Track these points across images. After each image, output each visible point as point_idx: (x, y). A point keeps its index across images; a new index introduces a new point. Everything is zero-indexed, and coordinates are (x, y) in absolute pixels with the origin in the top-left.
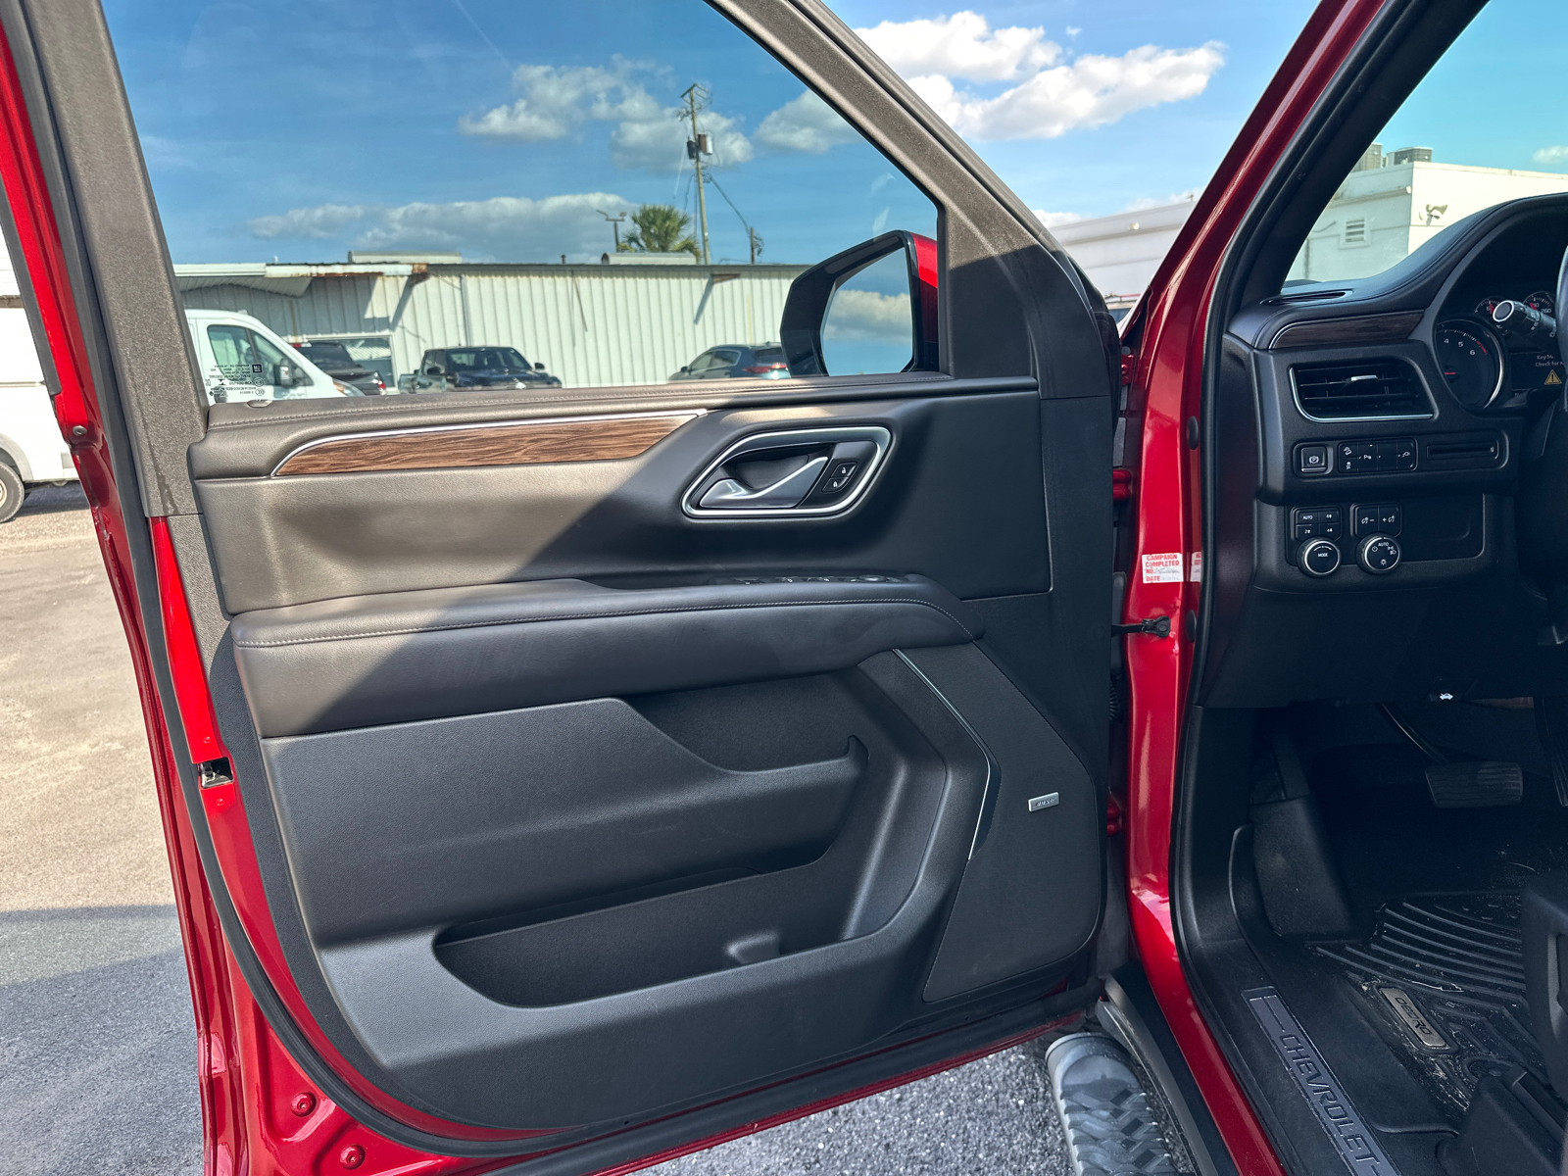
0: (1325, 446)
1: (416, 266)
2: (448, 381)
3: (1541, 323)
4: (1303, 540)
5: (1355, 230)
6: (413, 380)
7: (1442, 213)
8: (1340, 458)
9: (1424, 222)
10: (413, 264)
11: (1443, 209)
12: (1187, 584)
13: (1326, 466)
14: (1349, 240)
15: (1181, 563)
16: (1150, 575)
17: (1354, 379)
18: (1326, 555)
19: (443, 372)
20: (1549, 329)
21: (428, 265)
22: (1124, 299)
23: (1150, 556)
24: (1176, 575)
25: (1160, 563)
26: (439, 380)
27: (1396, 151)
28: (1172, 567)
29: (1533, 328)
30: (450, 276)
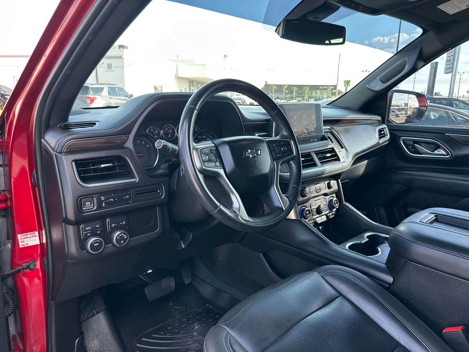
0: (92, 197)
3: (173, 149)
4: (87, 238)
5: (109, 66)
8: (100, 202)
12: (42, 244)
13: (94, 206)
14: (108, 69)
15: (38, 236)
16: (23, 243)
17: (103, 166)
18: (98, 244)
20: (175, 150)
23: (22, 235)
24: (36, 241)
25: (27, 237)
28: (33, 238)
29: (170, 151)
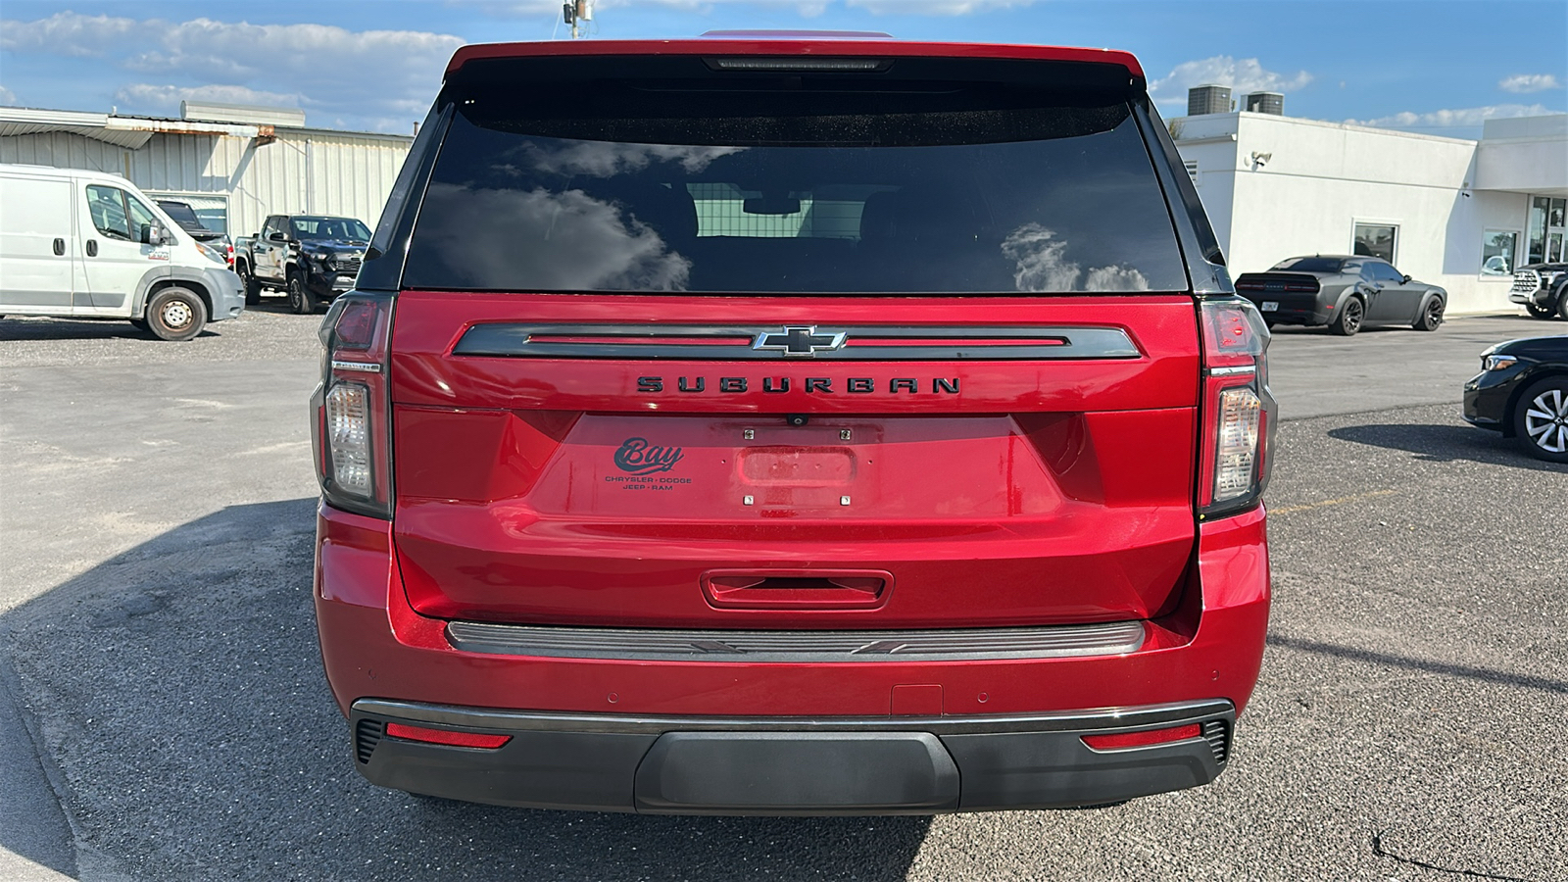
1: (263, 129)
2: (291, 247)
6: (251, 244)
7: (1266, 161)
9: (1250, 168)
10: (260, 125)
11: (1268, 157)
19: (286, 237)
21: (275, 127)
26: (282, 246)
27: (1249, 93)
30: (296, 140)
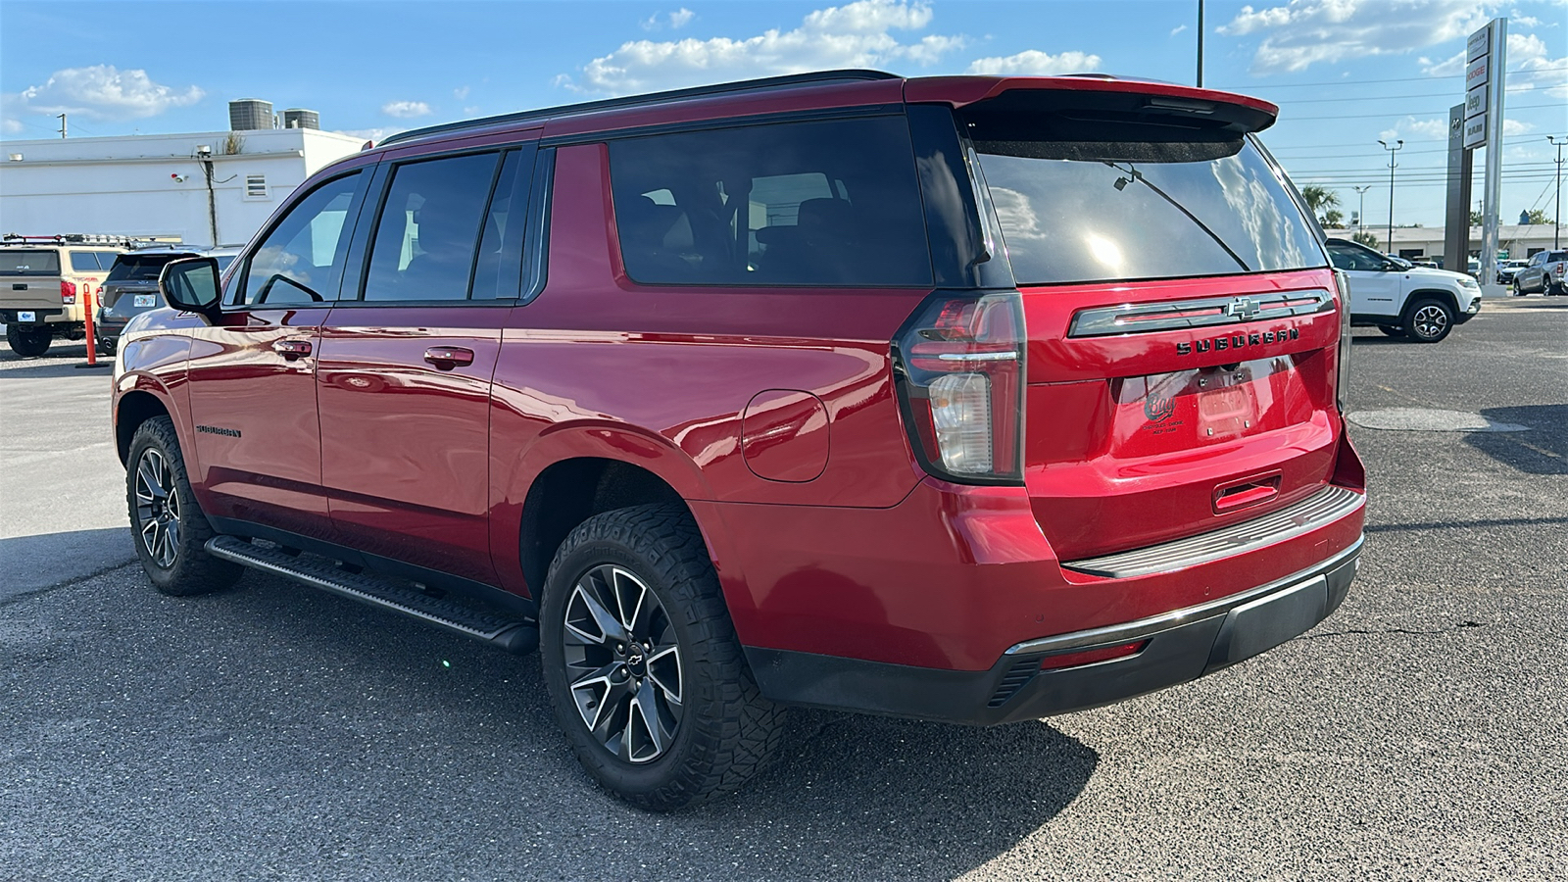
5: (255, 184)
14: (251, 194)
22: (28, 240)
